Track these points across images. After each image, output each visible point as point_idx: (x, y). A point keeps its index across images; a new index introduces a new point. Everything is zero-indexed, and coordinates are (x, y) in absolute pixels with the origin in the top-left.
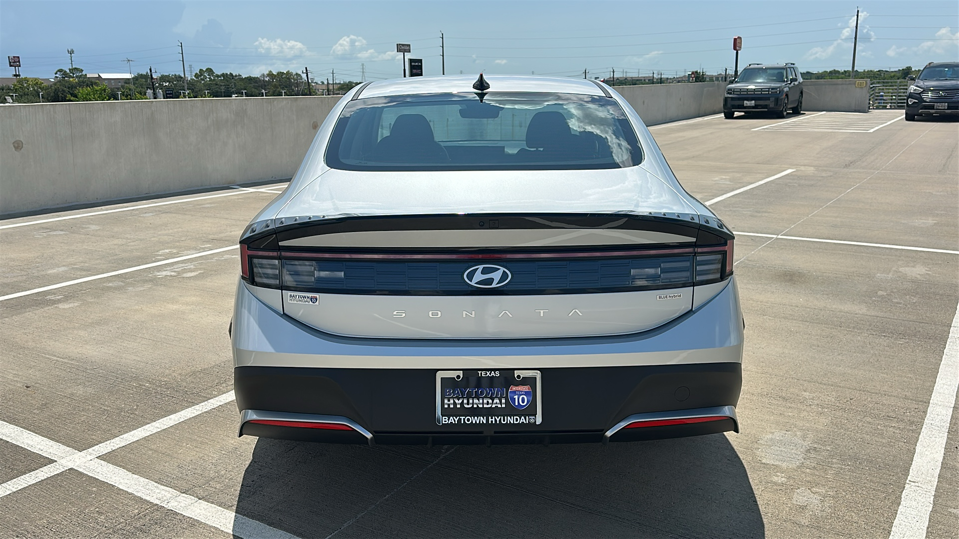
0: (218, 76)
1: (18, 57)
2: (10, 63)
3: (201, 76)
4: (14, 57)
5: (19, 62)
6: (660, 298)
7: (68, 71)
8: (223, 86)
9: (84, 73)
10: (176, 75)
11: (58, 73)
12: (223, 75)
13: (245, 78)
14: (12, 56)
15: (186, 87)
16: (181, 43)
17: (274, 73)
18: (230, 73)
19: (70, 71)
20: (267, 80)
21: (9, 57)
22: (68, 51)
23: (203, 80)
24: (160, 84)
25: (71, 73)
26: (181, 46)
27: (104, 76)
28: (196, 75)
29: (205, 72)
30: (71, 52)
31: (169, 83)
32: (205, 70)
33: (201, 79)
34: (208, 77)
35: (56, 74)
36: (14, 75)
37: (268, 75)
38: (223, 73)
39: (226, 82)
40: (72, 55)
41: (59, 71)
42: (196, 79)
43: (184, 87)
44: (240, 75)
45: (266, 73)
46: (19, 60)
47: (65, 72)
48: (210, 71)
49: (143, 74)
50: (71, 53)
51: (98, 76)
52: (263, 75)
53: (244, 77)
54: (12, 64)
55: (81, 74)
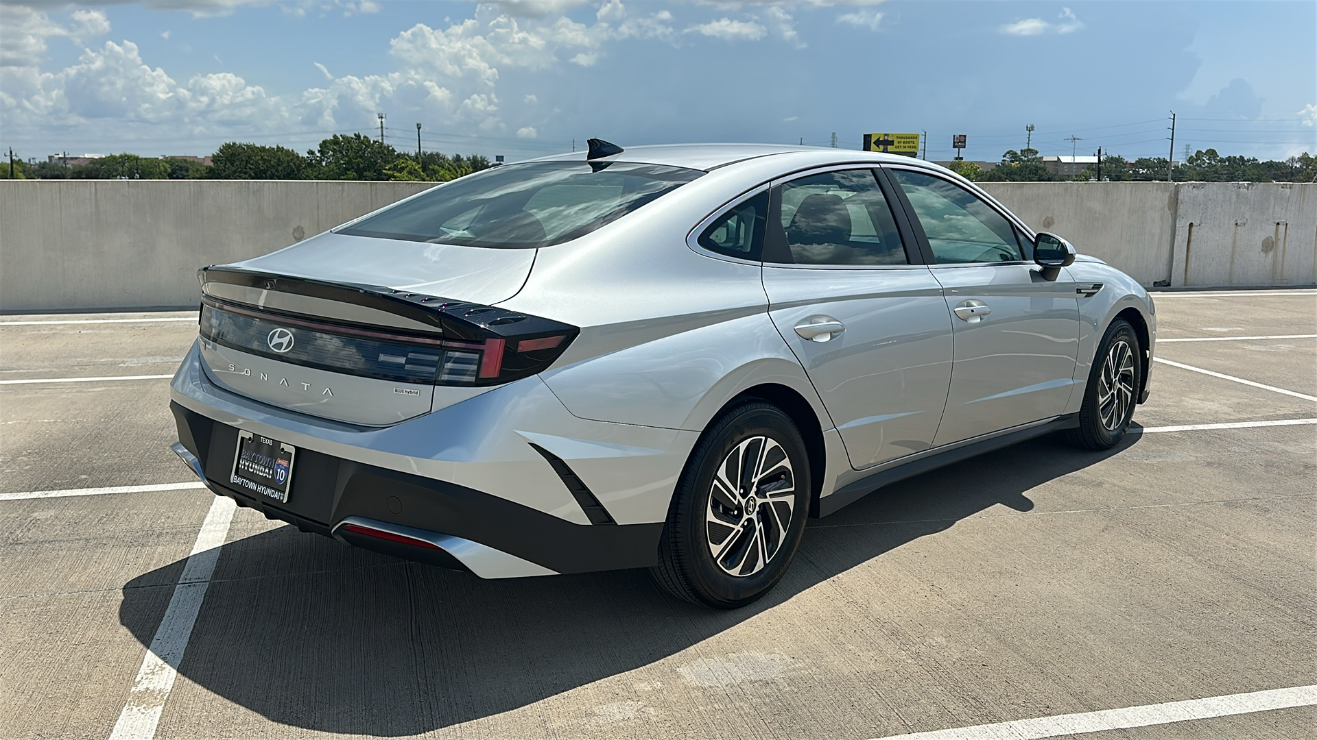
0: (1222, 160)
1: (965, 136)
2: (954, 143)
3: (1197, 160)
4: (960, 136)
5: (965, 142)
6: (396, 390)
7: (1019, 153)
8: (1226, 174)
9: (1038, 155)
10: (1159, 159)
11: (1007, 156)
12: (1229, 159)
13: (1263, 163)
14: (958, 134)
15: (1170, 177)
16: (1174, 115)
17: (1311, 157)
18: (1241, 156)
19: (1021, 153)
20: (1298, 166)
21: (954, 136)
22: (1027, 127)
23: (1199, 166)
24: (1134, 171)
25: (1023, 155)
26: (1174, 119)
27: (1064, 159)
28: (1191, 160)
29: (1205, 154)
30: (1030, 129)
31: (1148, 170)
32: (1204, 152)
33: (1197, 165)
34: (1207, 161)
35: (1004, 156)
36: (956, 159)
37: (1300, 159)
38: (1230, 157)
39: (1231, 169)
40: (1031, 132)
41: (1008, 153)
42: (1188, 164)
43: (1167, 175)
44: (1254, 159)
45: (1297, 156)
46: (965, 140)
47: (1016, 154)
48: (1212, 153)
49: (1114, 156)
50: (1030, 131)
51: (1056, 160)
52: (1293, 159)
53: (1261, 163)
54: (956, 144)
55: (1034, 156)
